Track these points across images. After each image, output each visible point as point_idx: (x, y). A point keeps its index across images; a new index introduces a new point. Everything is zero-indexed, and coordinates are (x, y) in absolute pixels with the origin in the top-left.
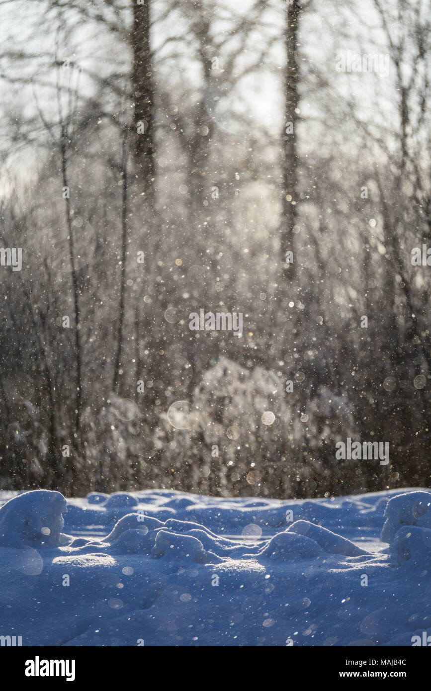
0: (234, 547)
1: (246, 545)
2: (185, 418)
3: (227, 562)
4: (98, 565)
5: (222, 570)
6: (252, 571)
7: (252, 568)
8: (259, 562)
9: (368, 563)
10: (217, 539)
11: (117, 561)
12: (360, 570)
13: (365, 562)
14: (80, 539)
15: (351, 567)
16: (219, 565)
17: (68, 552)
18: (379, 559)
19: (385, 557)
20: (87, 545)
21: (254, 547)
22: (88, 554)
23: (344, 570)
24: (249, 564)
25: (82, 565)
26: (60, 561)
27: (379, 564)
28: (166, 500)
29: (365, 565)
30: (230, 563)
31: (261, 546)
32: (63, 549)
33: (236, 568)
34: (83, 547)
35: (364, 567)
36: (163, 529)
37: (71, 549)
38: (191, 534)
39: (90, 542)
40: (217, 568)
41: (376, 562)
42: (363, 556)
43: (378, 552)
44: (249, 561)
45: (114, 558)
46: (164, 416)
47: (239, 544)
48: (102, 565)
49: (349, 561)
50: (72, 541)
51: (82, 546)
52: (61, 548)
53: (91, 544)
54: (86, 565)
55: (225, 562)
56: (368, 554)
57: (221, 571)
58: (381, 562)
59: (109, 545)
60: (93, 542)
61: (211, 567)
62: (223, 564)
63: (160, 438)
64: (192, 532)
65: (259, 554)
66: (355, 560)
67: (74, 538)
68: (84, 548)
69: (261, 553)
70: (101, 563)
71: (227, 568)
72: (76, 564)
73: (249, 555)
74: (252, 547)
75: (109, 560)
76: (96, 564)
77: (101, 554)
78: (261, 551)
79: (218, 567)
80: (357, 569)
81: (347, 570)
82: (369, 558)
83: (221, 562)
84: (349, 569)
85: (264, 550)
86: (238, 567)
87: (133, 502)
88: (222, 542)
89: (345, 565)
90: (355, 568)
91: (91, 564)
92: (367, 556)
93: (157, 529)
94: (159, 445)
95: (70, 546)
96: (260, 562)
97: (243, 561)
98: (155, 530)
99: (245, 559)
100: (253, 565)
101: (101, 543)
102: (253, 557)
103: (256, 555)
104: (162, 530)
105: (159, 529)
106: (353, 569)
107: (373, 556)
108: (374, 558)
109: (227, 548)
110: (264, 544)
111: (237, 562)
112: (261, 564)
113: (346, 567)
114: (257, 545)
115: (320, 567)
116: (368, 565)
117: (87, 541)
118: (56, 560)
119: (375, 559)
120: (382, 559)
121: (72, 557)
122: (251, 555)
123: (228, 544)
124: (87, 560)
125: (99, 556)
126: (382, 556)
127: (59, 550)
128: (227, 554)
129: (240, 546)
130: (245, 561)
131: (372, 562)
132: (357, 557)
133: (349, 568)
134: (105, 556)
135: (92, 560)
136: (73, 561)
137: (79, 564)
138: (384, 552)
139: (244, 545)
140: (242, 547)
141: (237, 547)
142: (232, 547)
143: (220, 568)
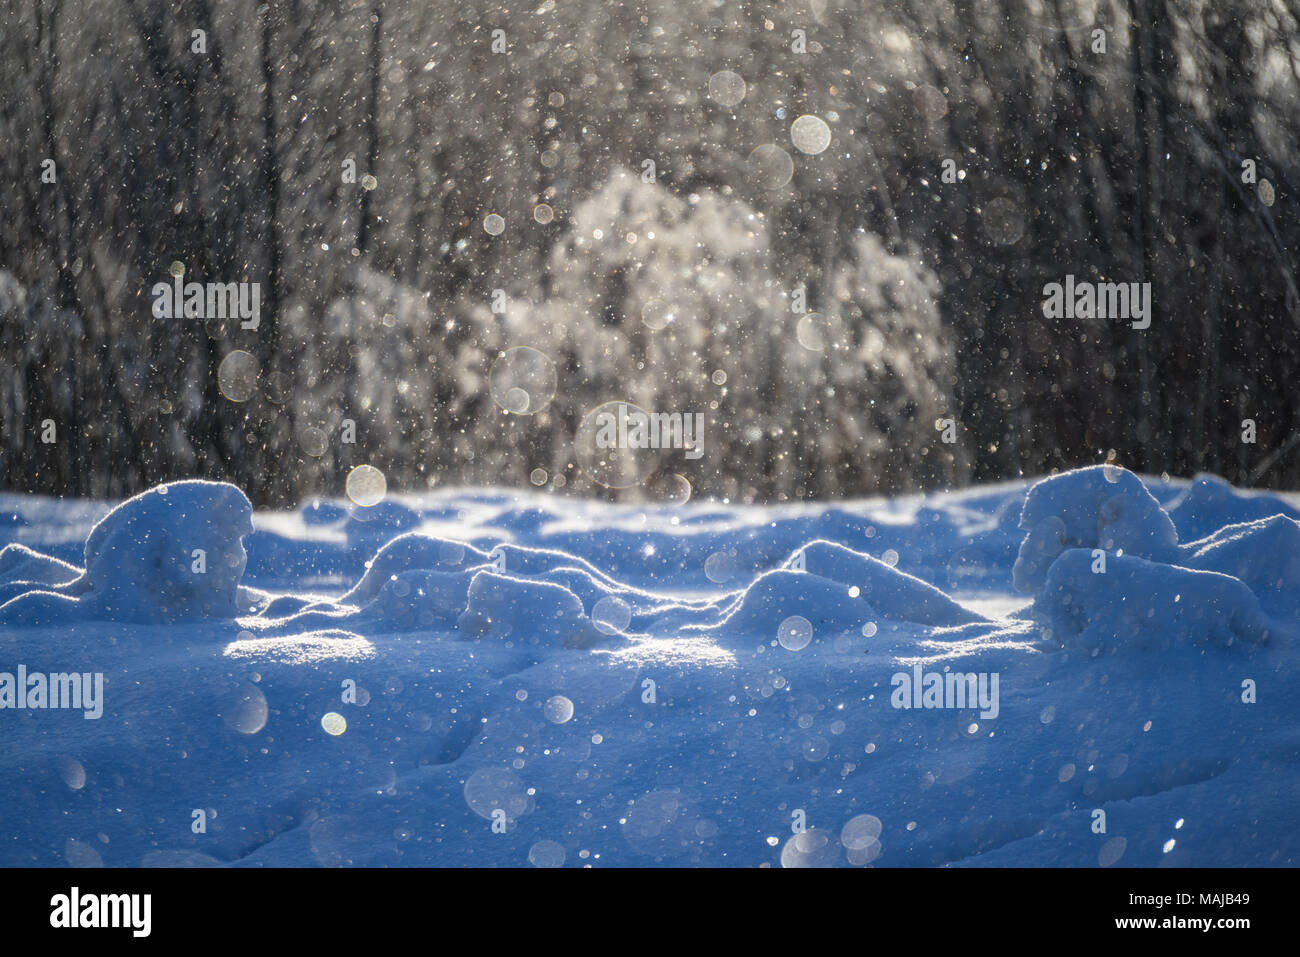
0: (659, 609)
1: (688, 605)
2: (531, 318)
3: (642, 646)
4: (330, 659)
5: (633, 663)
6: (704, 666)
7: (703, 657)
8: (719, 644)
9: (983, 641)
10: (618, 591)
11: (378, 648)
12: (963, 658)
13: (977, 640)
14: (287, 600)
15: (943, 652)
16: (623, 653)
17: (258, 629)
18: (1009, 631)
19: (1026, 626)
20: (303, 612)
21: (707, 607)
22: (305, 634)
23: (926, 658)
24: (695, 648)
25: (291, 659)
26: (238, 651)
27: (1010, 644)
28: (492, 512)
29: (977, 646)
30: (650, 647)
31: (723, 604)
32: (244, 622)
33: (663, 659)
34: (294, 616)
35: (976, 651)
36: (485, 569)
37: (265, 623)
38: (553, 578)
39: (311, 605)
40: (617, 659)
41: (1003, 639)
42: (972, 624)
43: (1008, 617)
44: (695, 640)
45: (369, 640)
46: (480, 314)
47: (670, 602)
48: (340, 658)
49: (938, 638)
50: (266, 605)
51: (290, 615)
52: (240, 621)
53: (311, 608)
54: (302, 659)
55: (637, 643)
56: (982, 619)
57: (629, 667)
58: (1016, 638)
59: (356, 609)
60: (316, 603)
61: (604, 658)
62: (632, 650)
63: (472, 367)
64: (558, 573)
65: (719, 624)
66: (952, 634)
67: (271, 597)
68: (295, 620)
69: (724, 622)
70: (338, 654)
71: (643, 659)
72: (278, 658)
73: (694, 627)
74: (703, 609)
75: (357, 646)
76: (326, 656)
77: (336, 631)
78: (724, 616)
79: (621, 658)
80: (958, 655)
81: (933, 659)
82: (987, 630)
83: (627, 644)
84: (939, 657)
85: (731, 615)
86: (670, 657)
87: (411, 519)
88: (628, 597)
89: (928, 647)
90: (952, 655)
91: (314, 656)
92: (980, 624)
93: (471, 569)
94: (470, 384)
95: (262, 616)
96: (722, 644)
97: (681, 641)
98: (466, 570)
99: (684, 638)
100: (705, 651)
101: (337, 606)
102: (706, 632)
103: (713, 626)
104: (483, 571)
105: (475, 569)
106: (946, 656)
107: (996, 625)
108: (999, 629)
109: (640, 612)
110: (730, 600)
112: (724, 648)
113: (932, 652)
114: (715, 604)
115: (867, 652)
116: (984, 646)
117: (302, 604)
118: (231, 649)
119: (1001, 633)
120: (1017, 630)
121: (268, 640)
122: (701, 627)
123: (644, 602)
124: (304, 646)
125: (332, 636)
126: (1018, 624)
127: (236, 624)
128: (640, 625)
129: (673, 606)
130: (687, 641)
131: (993, 640)
132: (956, 629)
133: (938, 653)
134: (347, 637)
135: (314, 647)
136: (271, 651)
137: (284, 656)
138: (1023, 615)
139: (682, 603)
140: (676, 609)
141: (665, 608)
142: (654, 610)
143: (626, 658)
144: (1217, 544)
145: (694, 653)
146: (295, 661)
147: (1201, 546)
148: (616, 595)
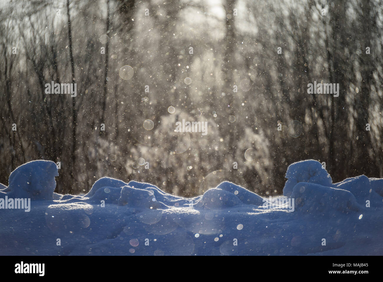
0: (178, 200)
1: (186, 199)
3: (172, 209)
4: (79, 209)
6: (190, 214)
7: (190, 212)
8: (195, 209)
11: (93, 207)
14: (68, 196)
16: (167, 210)
17: (59, 202)
20: (72, 198)
22: (73, 203)
23: (256, 213)
25: (68, 209)
26: (52, 206)
27: (281, 210)
30: (174, 209)
31: (197, 199)
32: (55, 201)
33: (178, 212)
34: (70, 199)
36: (126, 187)
40: (164, 212)
41: (279, 209)
44: (188, 208)
45: (91, 205)
48: (82, 209)
49: (260, 209)
50: (61, 198)
53: (75, 198)
54: (71, 209)
55: (170, 208)
57: (168, 213)
59: (88, 198)
60: (76, 196)
61: (160, 211)
62: (169, 210)
65: (195, 204)
67: (62, 196)
70: (82, 208)
71: (172, 212)
72: (64, 208)
73: (188, 204)
74: (191, 200)
75: (88, 206)
77: (82, 203)
78: (197, 202)
79: (165, 211)
80: (265, 213)
81: (258, 213)
83: (167, 208)
85: (199, 201)
86: (180, 211)
88: (170, 197)
89: (257, 211)
90: (264, 212)
91: (75, 208)
95: (60, 200)
97: (184, 208)
98: (121, 187)
99: (185, 207)
100: (191, 210)
101: (82, 198)
102: (191, 206)
103: (193, 204)
106: (262, 213)
109: (172, 201)
110: (199, 198)
111: (180, 209)
114: (194, 199)
116: (274, 210)
118: (50, 206)
121: (61, 204)
123: (174, 198)
124: (72, 206)
125: (80, 204)
127: (53, 201)
128: (172, 204)
129: (182, 199)
130: (185, 208)
131: (276, 209)
133: (260, 212)
134: (85, 204)
135: (75, 206)
136: (62, 207)
137: (66, 208)
140: (182, 200)
141: (179, 200)
142: (176, 200)
143: (167, 211)
144: (344, 183)
145: (187, 211)
146: (69, 209)
147: (339, 184)
148: (165, 196)
